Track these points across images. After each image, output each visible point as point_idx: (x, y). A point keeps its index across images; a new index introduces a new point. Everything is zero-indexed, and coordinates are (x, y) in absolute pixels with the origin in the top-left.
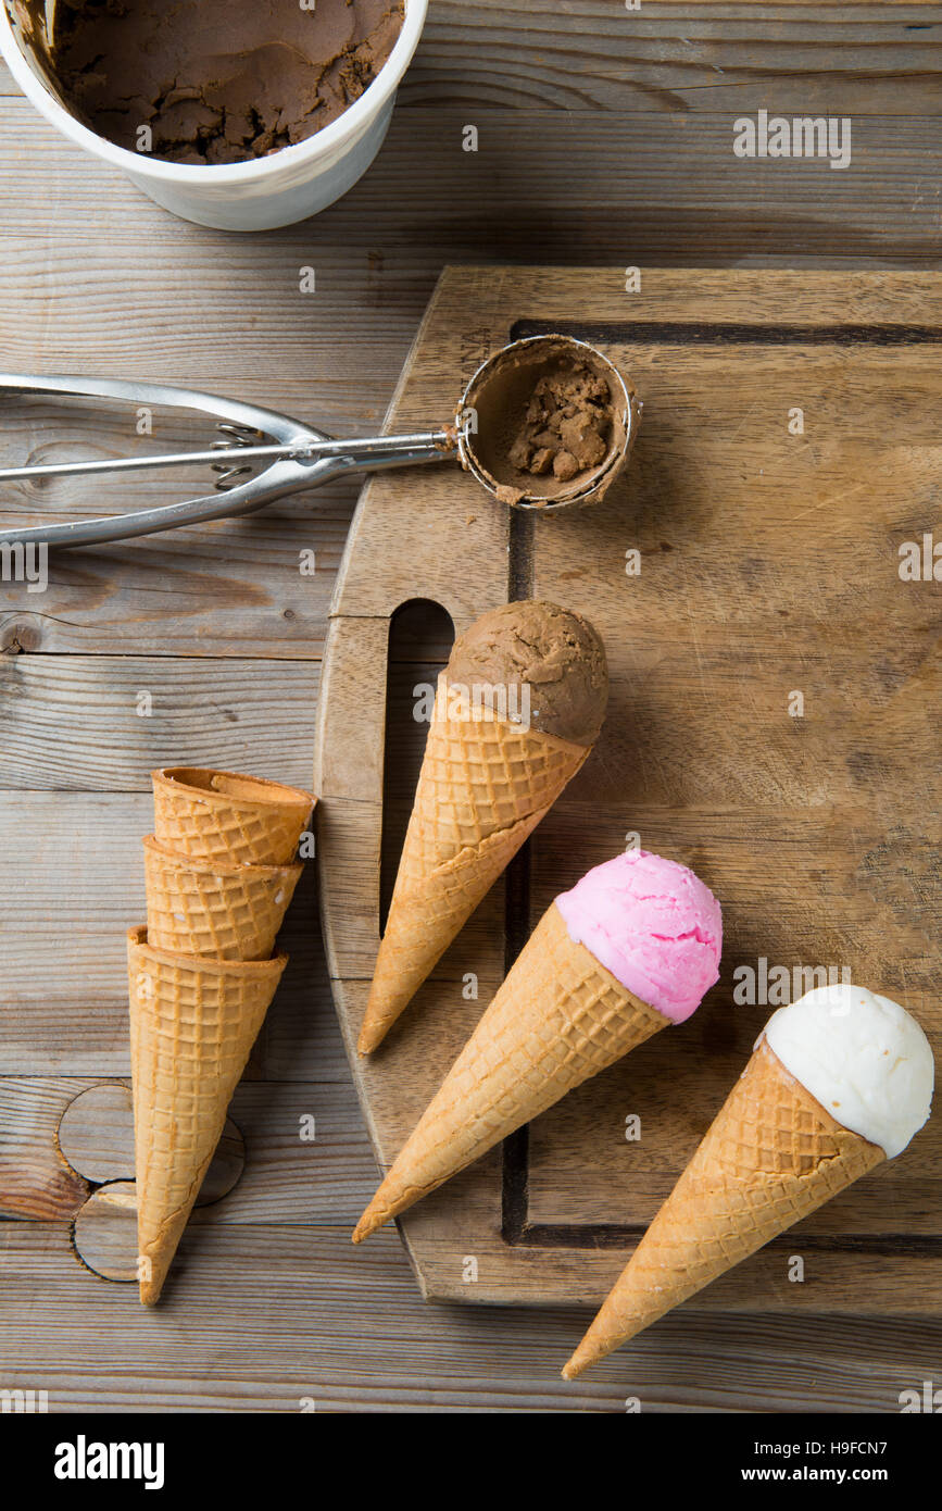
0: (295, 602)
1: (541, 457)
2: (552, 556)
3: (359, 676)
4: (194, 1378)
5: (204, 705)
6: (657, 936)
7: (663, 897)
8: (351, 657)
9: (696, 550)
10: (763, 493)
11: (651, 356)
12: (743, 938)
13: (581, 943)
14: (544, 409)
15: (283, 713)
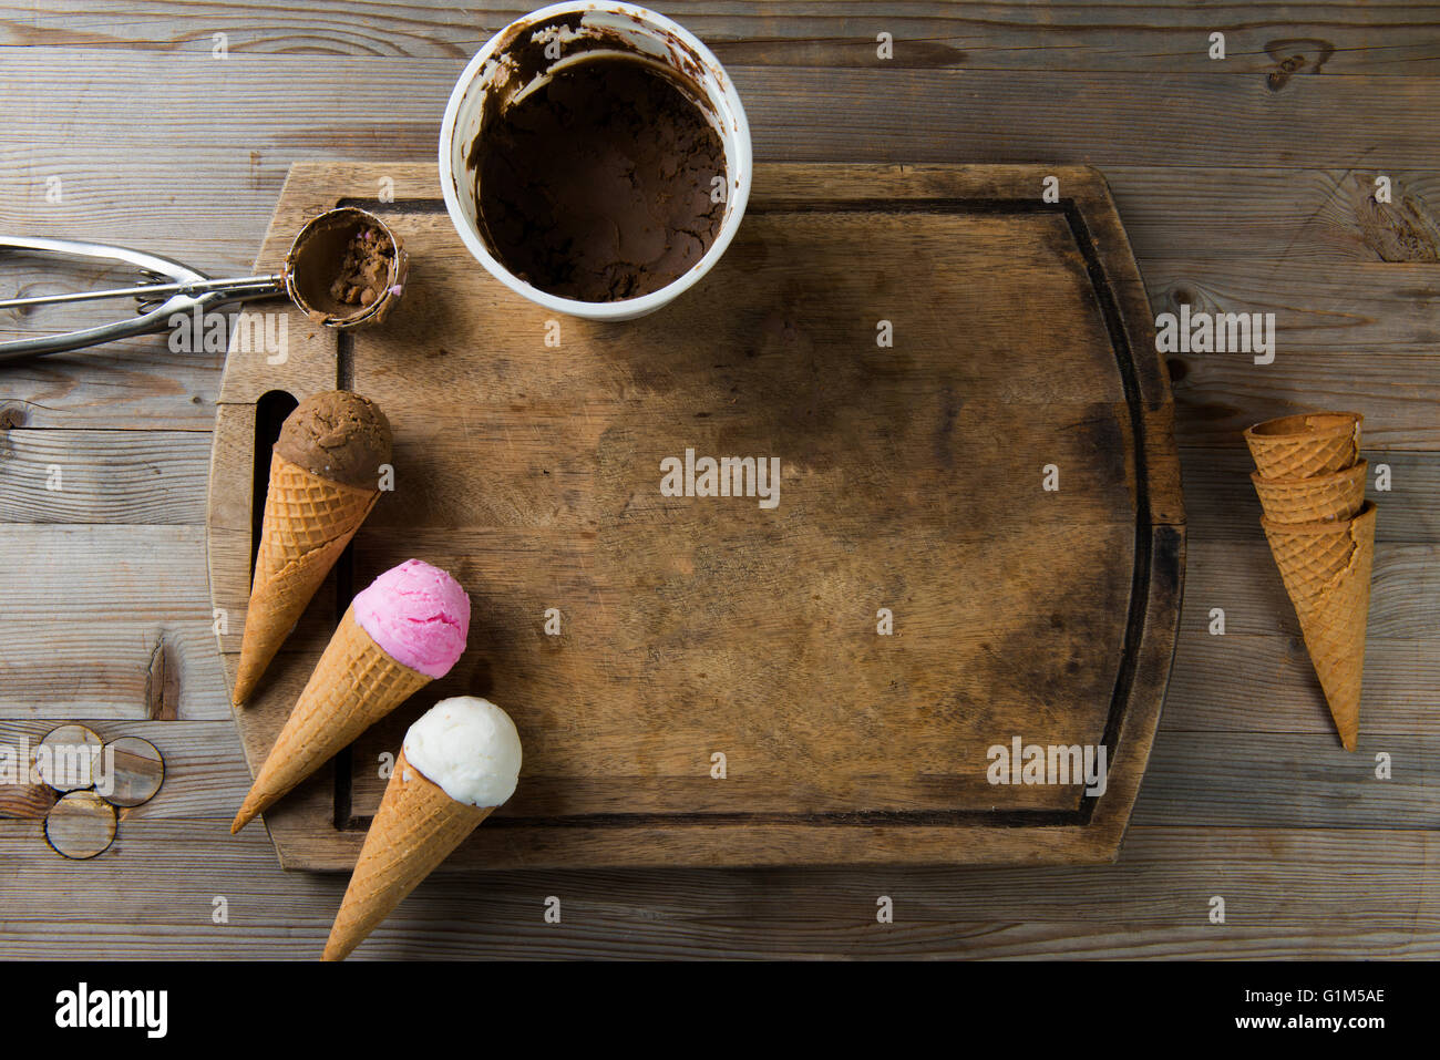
0: (202, 391)
1: (352, 293)
2: (367, 360)
3: (235, 444)
4: (127, 923)
5: (139, 463)
6: (413, 620)
7: (419, 593)
8: (229, 431)
9: (463, 354)
10: (508, 314)
11: (431, 224)
12: (497, 617)
13: (362, 626)
14: (356, 259)
15: (193, 468)
